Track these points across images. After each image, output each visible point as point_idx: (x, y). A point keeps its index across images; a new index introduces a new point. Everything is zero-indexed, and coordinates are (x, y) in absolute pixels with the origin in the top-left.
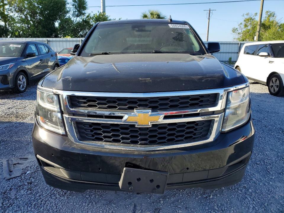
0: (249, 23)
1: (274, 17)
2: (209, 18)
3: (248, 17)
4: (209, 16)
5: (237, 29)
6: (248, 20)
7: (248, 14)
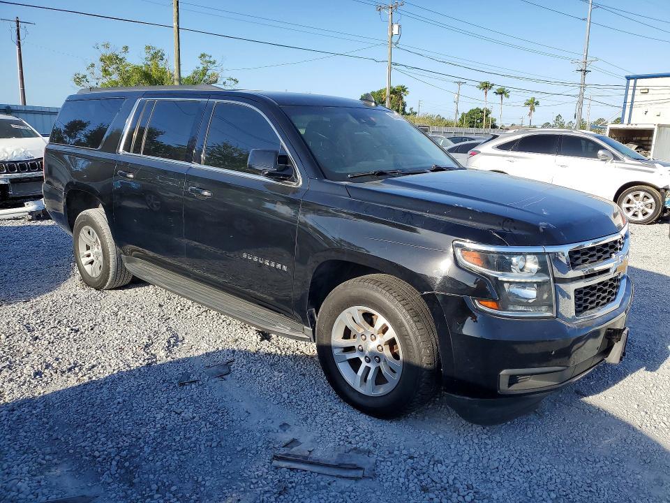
0: (115, 66)
1: (164, 61)
2: (19, 43)
3: (108, 53)
4: (19, 38)
5: (84, 77)
6: (110, 59)
7: (107, 46)
